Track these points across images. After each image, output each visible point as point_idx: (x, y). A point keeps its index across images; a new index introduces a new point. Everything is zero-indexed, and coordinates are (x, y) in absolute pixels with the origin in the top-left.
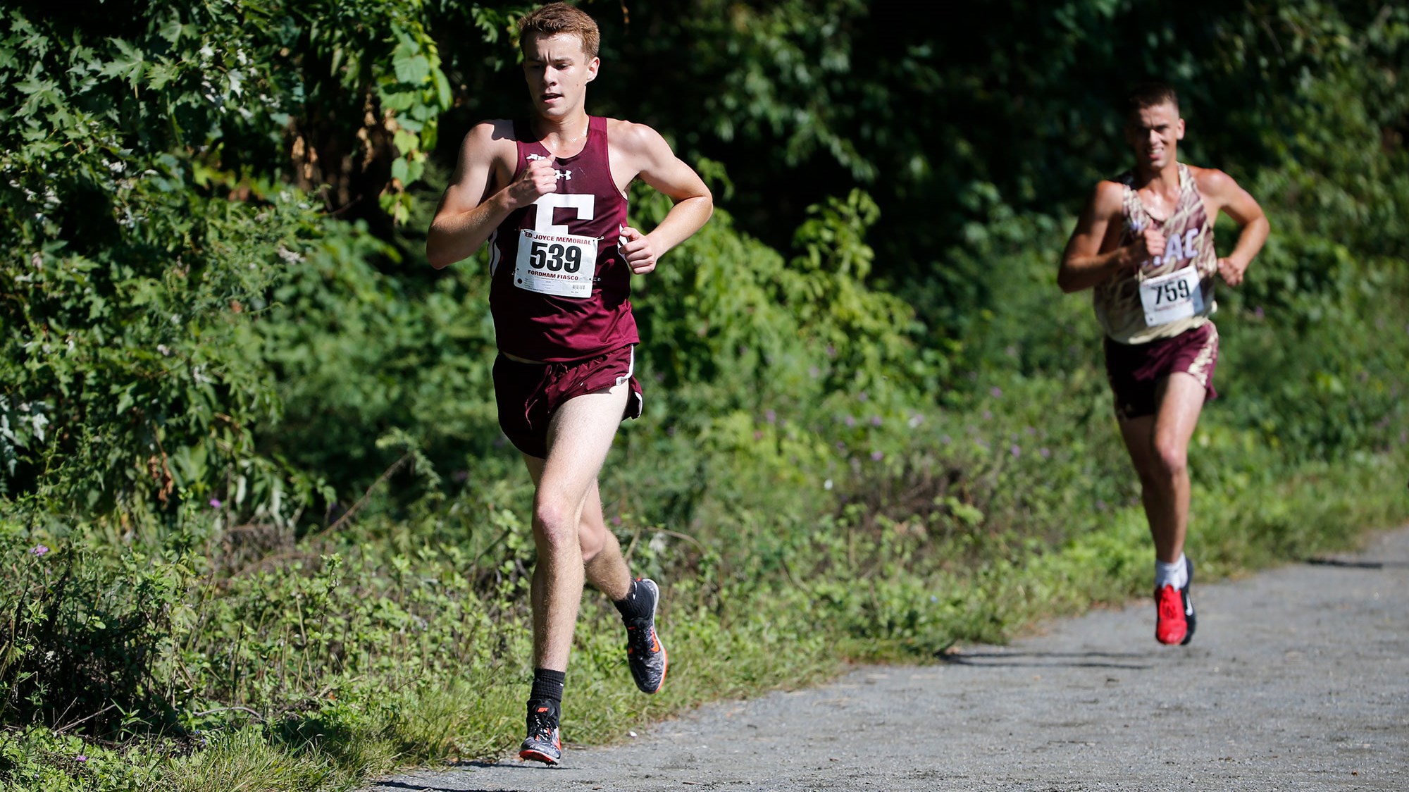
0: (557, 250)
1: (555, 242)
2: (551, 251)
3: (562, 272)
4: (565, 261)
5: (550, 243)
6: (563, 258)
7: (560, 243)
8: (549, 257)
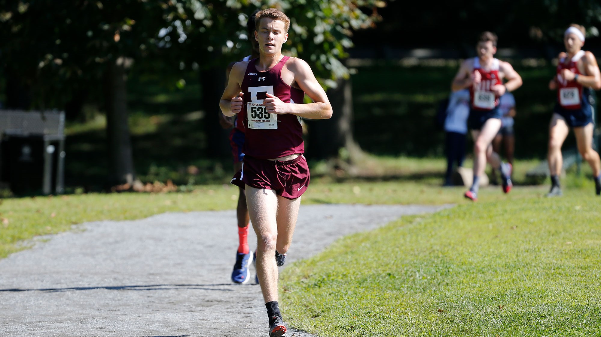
0: (260, 110)
1: (259, 106)
2: (258, 110)
3: (263, 119)
4: (264, 114)
5: (257, 107)
6: (263, 113)
7: (261, 106)
8: (258, 113)
